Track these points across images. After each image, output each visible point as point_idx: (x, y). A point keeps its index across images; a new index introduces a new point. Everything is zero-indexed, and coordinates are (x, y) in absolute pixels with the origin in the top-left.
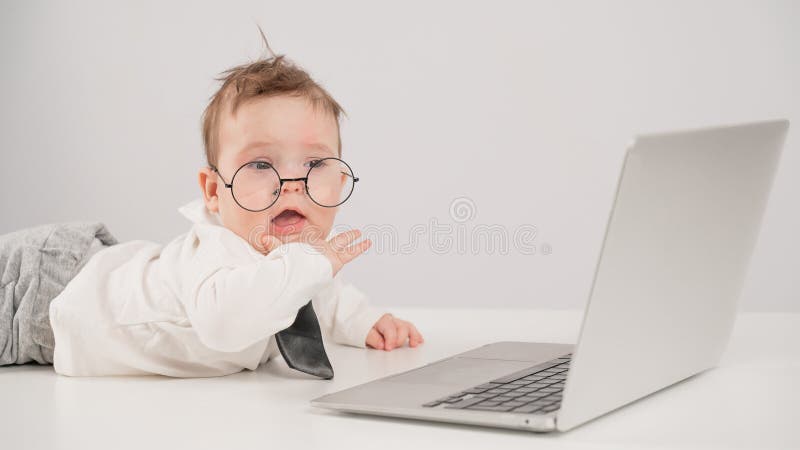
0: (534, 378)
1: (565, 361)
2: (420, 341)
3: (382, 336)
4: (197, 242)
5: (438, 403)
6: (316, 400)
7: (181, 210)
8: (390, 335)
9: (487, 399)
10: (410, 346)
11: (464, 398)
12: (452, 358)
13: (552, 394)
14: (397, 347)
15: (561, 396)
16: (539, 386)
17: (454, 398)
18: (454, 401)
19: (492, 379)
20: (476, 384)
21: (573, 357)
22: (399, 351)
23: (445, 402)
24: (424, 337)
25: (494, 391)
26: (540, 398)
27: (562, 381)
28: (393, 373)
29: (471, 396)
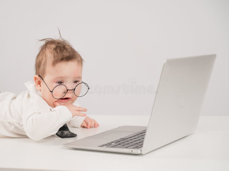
0: (135, 137)
1: (144, 132)
2: (98, 126)
3: (87, 123)
4: (29, 96)
5: (104, 145)
6: (64, 145)
7: (25, 84)
8: (89, 123)
9: (119, 144)
10: (95, 127)
11: (112, 144)
12: (108, 131)
13: (140, 142)
14: (91, 127)
15: (143, 143)
16: (136, 140)
17: (109, 144)
18: (109, 145)
19: (121, 138)
20: (116, 139)
21: (146, 130)
22: (91, 129)
23: (106, 145)
24: (99, 124)
25: (121, 141)
26: (136, 144)
27: (143, 138)
28: (89, 136)
29: (114, 143)
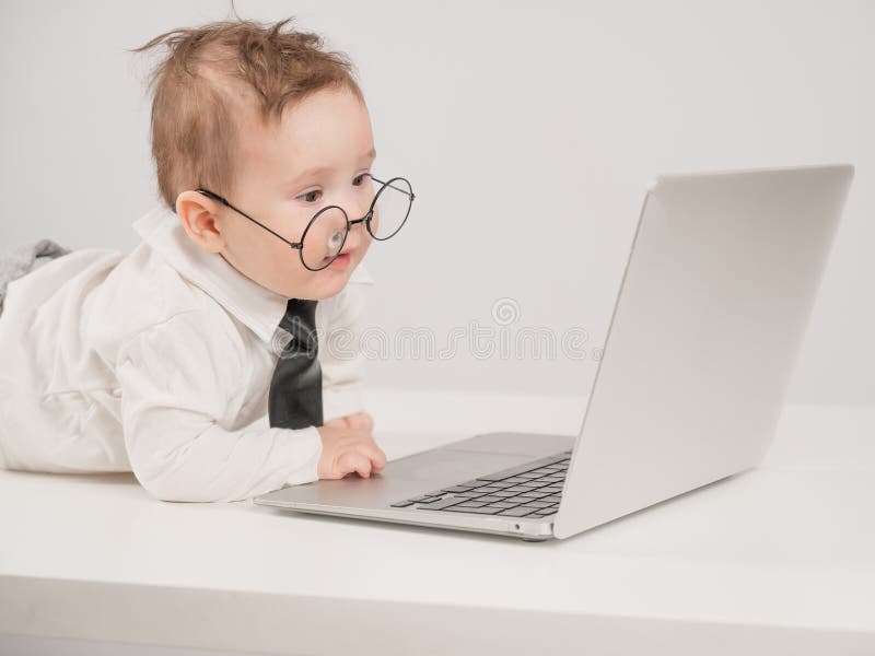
0: (532, 475)
5: (410, 503)
9: (471, 500)
11: (443, 497)
13: (551, 495)
15: (560, 496)
16: (536, 485)
17: (431, 497)
18: (429, 501)
19: (480, 476)
20: (461, 482)
23: (419, 502)
25: (480, 490)
26: (536, 500)
29: (452, 495)
